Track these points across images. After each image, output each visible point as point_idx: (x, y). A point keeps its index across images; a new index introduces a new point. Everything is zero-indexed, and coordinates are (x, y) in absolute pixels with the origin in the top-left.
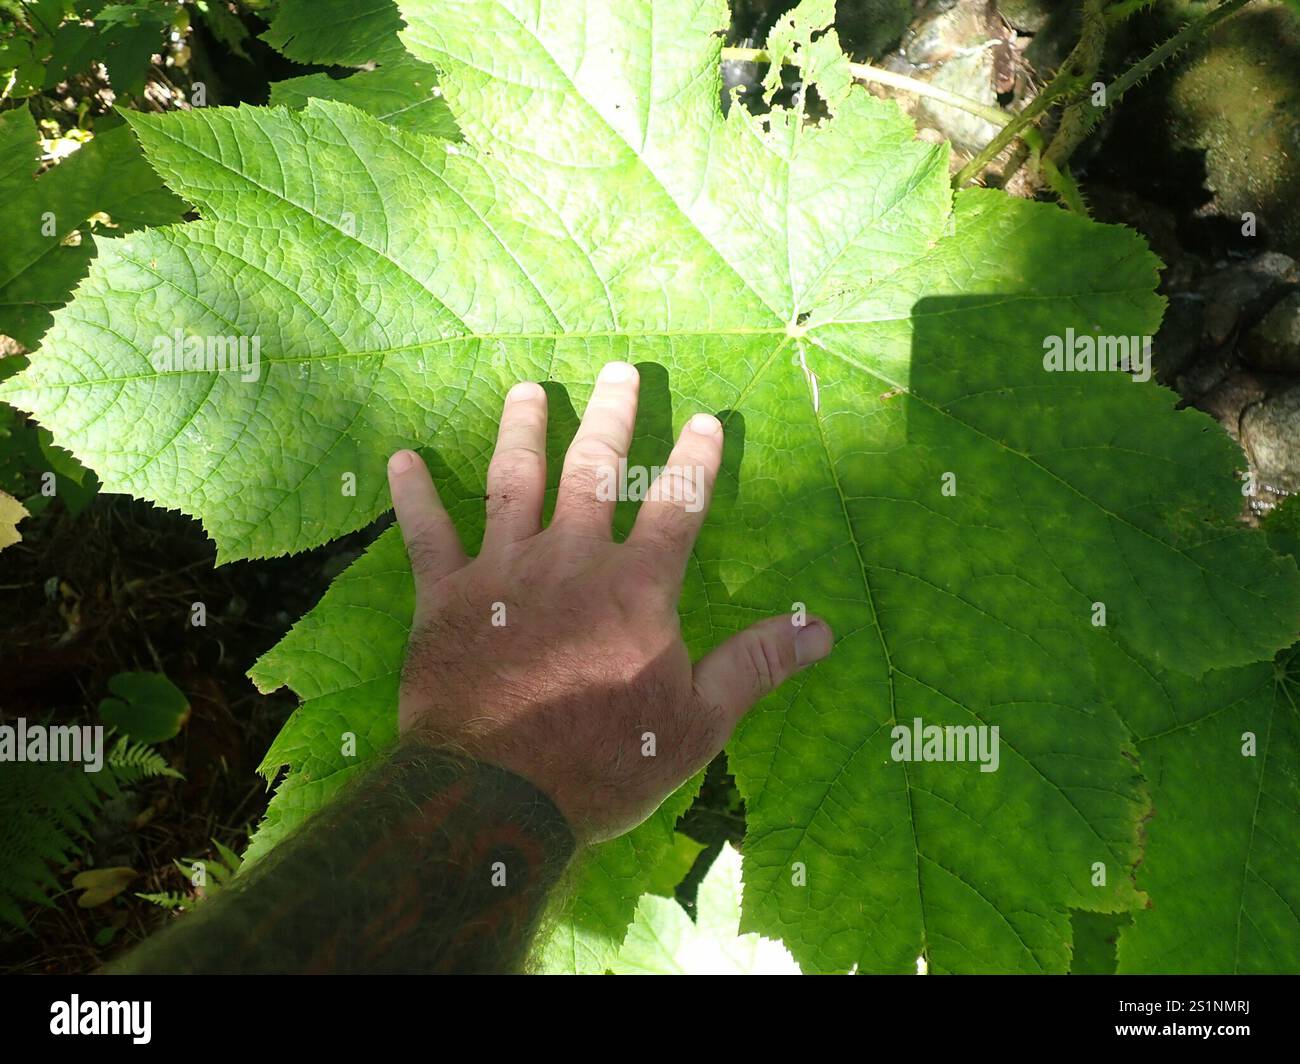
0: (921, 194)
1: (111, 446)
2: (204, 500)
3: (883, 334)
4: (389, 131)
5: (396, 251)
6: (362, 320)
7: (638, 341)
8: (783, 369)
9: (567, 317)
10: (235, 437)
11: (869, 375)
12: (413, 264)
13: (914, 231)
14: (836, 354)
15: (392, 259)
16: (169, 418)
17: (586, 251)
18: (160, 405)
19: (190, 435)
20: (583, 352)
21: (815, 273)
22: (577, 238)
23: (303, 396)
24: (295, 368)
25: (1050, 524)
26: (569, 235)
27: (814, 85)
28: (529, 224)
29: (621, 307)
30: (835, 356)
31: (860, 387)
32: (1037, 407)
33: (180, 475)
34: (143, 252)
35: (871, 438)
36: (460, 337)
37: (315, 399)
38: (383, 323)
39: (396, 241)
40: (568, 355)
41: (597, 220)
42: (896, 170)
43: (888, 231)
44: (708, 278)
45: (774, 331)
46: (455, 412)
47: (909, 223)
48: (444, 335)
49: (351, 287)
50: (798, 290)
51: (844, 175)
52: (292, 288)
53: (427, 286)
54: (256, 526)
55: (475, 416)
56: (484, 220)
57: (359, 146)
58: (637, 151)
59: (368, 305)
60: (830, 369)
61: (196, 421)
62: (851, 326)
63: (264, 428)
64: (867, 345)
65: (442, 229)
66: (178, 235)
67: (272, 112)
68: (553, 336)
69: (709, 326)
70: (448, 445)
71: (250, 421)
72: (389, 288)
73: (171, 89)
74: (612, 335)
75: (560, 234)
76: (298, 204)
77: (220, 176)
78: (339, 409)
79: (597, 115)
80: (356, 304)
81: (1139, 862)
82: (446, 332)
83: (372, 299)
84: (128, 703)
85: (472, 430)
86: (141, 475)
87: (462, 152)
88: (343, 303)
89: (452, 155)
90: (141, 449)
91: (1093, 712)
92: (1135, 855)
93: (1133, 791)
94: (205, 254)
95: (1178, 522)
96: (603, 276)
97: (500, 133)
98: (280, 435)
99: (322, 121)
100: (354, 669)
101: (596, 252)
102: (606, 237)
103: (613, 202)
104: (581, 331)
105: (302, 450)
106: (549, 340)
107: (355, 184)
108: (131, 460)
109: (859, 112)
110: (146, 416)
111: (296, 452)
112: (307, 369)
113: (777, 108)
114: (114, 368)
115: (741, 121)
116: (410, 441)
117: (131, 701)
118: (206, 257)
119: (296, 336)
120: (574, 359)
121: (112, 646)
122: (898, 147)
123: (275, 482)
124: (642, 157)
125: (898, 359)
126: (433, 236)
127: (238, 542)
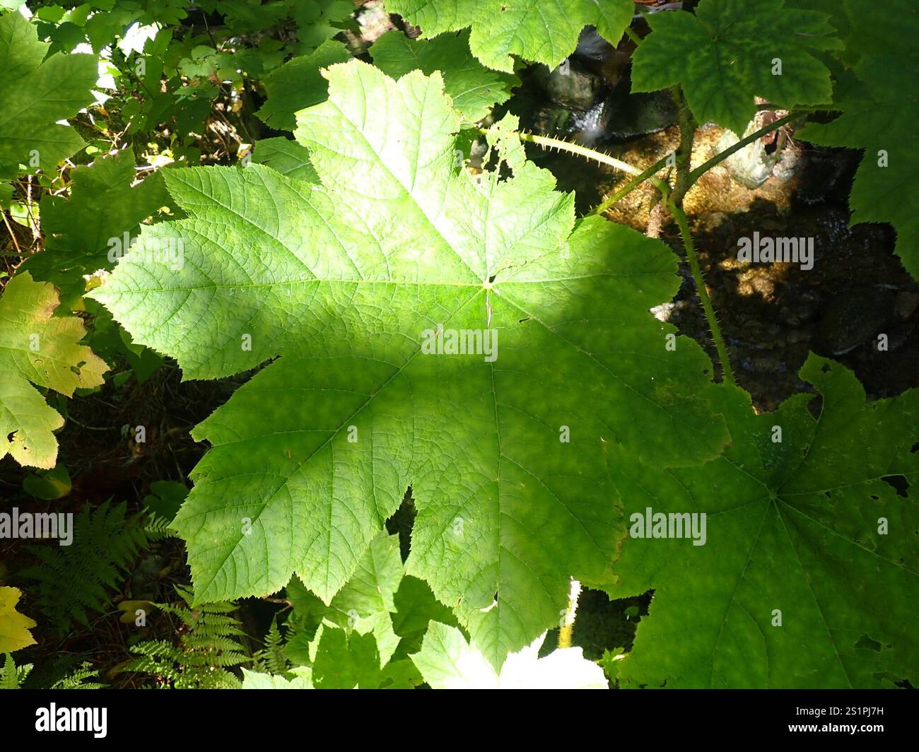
0: (558, 218)
1: (139, 322)
2: (179, 350)
3: (528, 289)
4: (285, 179)
5: (282, 236)
6: (262, 269)
7: (401, 286)
8: (475, 304)
9: (365, 273)
10: (196, 322)
11: (518, 309)
12: (290, 243)
13: (552, 237)
14: (504, 298)
15: (279, 240)
16: (167, 310)
17: (378, 239)
18: (163, 303)
19: (176, 319)
20: (371, 290)
21: (499, 256)
22: (374, 233)
23: (230, 304)
24: (228, 290)
25: (594, 389)
26: (370, 232)
27: (505, 160)
28: (350, 226)
29: (394, 268)
30: (503, 299)
31: (511, 315)
32: (599, 330)
33: (170, 338)
34: (162, 232)
35: (512, 341)
36: (310, 280)
37: (236, 306)
38: (272, 271)
39: (282, 232)
40: (363, 291)
41: (385, 225)
42: (543, 205)
43: (538, 236)
44: (441, 256)
45: (475, 285)
46: (302, 315)
47: (550, 232)
48: (302, 278)
49: (258, 253)
50: (490, 264)
51: (517, 207)
52: (229, 252)
53: (296, 254)
54: (202, 364)
55: (312, 318)
56: (327, 223)
57: (270, 186)
58: (409, 191)
59: (266, 262)
60: (499, 306)
61: (179, 312)
62: (514, 284)
63: (210, 318)
64: (520, 295)
65: (305, 227)
66: (178, 225)
67: (229, 169)
68: (357, 281)
69: (441, 280)
70: (297, 331)
71: (204, 314)
72: (276, 254)
73: (228, 126)
74: (386, 282)
75: (365, 231)
76: (236, 212)
77: (201, 199)
78: (248, 311)
79: (389, 172)
80: (260, 261)
81: (617, 560)
82: (303, 276)
83: (268, 259)
84: (160, 499)
85: (309, 325)
86: (151, 336)
87: (320, 190)
88: (253, 261)
89: (314, 191)
90: (153, 324)
91: (603, 484)
92: (615, 557)
93: (619, 525)
94: (190, 235)
95: (661, 392)
96: (386, 252)
97: (340, 180)
98: (218, 322)
99: (253, 173)
100: (239, 434)
101: (383, 241)
102: (389, 233)
103: (394, 216)
104: (371, 280)
105: (228, 330)
106: (354, 283)
107: (265, 204)
108: (148, 328)
109: (529, 174)
110: (156, 309)
111: (224, 330)
112: (234, 291)
113: (486, 172)
114: (144, 286)
115: (466, 177)
116: (279, 328)
117: (163, 498)
118: (190, 236)
119: (229, 275)
120: (366, 293)
121: (156, 467)
122: (545, 193)
123: (213, 344)
124: (411, 194)
125: (534, 302)
126: (301, 230)
127: (193, 371)
